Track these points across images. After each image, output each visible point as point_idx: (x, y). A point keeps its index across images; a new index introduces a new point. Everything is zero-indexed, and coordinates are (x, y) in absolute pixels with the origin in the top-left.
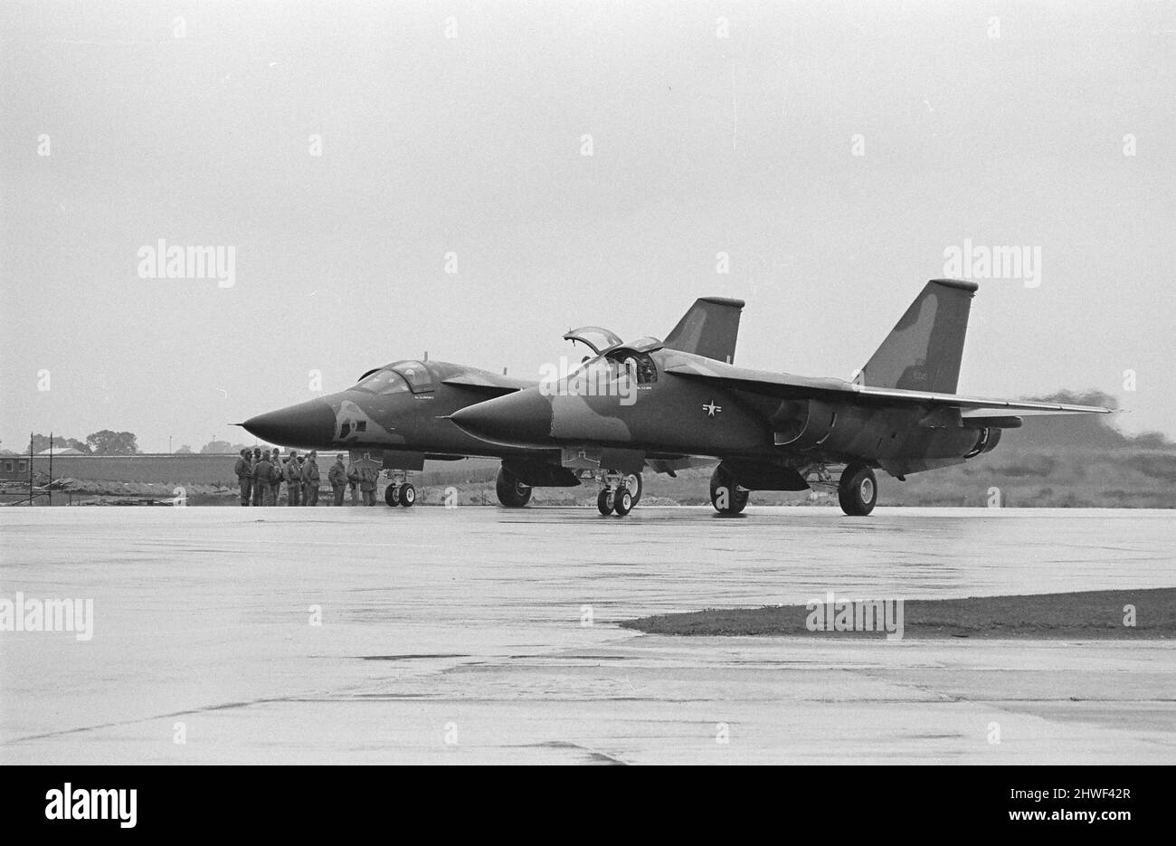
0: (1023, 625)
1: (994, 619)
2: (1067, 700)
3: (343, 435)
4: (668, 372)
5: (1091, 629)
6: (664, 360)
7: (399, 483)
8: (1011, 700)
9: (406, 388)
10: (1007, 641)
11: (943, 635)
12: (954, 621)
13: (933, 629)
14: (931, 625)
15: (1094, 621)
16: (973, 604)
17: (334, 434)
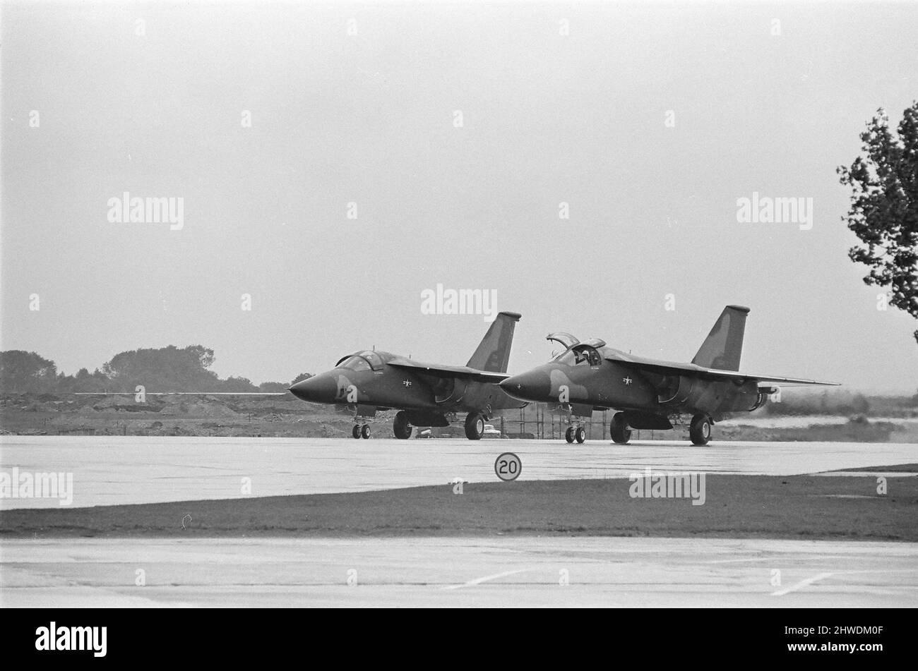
0: (136, 527)
1: (114, 523)
2: (169, 585)
3: (341, 396)
4: (606, 359)
5: (191, 530)
6: (604, 352)
7: (361, 425)
8: (127, 585)
9: (370, 368)
10: (125, 540)
11: (74, 535)
12: (82, 525)
13: (64, 531)
14: (64, 527)
15: (192, 524)
16: (98, 511)
17: (335, 395)
